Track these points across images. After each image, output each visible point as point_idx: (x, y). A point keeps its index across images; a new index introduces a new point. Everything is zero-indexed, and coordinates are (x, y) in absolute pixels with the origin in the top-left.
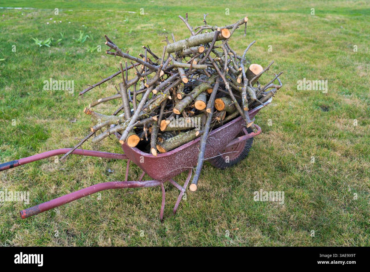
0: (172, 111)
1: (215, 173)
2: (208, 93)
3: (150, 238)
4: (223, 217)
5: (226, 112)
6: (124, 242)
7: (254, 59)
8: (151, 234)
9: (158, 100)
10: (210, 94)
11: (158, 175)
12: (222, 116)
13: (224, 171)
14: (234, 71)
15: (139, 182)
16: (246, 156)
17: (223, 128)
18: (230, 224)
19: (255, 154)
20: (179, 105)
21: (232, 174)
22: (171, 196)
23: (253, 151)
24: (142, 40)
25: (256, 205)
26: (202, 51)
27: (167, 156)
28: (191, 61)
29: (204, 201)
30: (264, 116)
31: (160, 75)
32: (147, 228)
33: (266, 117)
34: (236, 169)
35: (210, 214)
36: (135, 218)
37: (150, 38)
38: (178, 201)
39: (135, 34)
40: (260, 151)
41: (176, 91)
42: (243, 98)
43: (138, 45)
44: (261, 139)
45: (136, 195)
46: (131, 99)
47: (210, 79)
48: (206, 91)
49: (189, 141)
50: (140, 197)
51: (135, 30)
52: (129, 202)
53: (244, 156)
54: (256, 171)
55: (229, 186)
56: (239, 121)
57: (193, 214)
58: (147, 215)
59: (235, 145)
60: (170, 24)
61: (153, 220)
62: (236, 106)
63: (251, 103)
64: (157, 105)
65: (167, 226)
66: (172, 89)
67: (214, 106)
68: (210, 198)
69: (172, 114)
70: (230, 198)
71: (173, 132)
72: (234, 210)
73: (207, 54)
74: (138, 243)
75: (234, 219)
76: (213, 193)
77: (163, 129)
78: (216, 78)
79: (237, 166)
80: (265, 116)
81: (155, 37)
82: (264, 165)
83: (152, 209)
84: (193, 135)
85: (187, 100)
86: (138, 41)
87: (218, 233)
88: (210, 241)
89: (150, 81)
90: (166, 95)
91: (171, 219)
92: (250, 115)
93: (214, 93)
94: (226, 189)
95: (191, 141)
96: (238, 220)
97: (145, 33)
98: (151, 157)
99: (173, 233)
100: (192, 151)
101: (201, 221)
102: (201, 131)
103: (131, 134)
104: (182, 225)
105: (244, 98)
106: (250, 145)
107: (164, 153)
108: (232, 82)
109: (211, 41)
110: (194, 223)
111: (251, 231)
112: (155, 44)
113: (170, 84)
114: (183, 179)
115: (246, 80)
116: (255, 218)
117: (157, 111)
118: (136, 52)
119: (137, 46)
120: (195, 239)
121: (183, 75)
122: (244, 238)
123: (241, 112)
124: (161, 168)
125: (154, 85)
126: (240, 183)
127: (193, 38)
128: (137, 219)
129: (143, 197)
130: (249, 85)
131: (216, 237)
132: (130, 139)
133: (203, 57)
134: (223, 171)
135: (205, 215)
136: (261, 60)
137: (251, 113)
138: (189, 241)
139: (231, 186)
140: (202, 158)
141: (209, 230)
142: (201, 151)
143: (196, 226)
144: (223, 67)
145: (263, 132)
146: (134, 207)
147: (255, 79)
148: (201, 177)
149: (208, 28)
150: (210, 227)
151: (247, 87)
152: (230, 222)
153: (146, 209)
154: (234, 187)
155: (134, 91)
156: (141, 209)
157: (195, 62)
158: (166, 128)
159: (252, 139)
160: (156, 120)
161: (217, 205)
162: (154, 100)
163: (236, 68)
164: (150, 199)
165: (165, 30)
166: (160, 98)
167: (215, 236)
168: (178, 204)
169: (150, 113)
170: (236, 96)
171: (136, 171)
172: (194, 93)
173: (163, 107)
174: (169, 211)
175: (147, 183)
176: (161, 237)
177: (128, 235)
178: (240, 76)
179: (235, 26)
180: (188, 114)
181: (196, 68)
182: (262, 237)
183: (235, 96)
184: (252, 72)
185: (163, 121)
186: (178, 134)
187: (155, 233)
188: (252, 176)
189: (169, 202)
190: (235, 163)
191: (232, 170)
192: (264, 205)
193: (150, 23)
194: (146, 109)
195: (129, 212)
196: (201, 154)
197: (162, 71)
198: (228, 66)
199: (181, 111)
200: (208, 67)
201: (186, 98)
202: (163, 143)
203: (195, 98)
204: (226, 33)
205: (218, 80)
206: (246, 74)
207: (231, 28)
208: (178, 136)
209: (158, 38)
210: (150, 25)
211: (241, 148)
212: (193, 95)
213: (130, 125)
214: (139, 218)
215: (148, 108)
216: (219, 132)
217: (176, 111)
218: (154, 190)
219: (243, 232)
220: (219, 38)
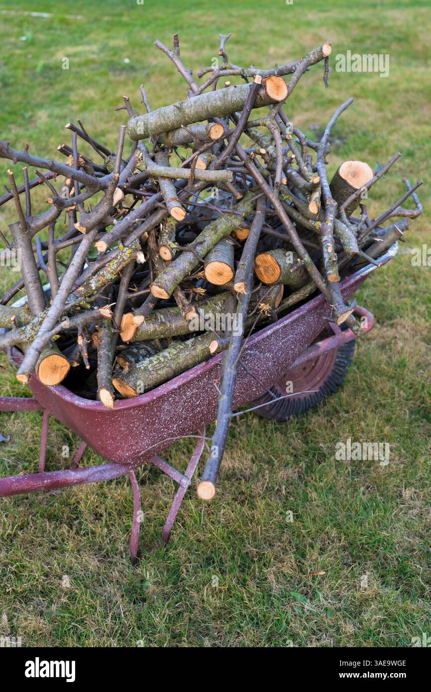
0: (148, 291)
1: (262, 434)
2: (238, 240)
3: (106, 608)
4: (286, 544)
5: (285, 286)
6: (42, 621)
7: (352, 132)
8: (110, 597)
9: (111, 264)
10: (243, 243)
11: (119, 452)
12: (275, 298)
13: (286, 426)
14: (301, 182)
15: (73, 473)
16: (338, 385)
17: (278, 327)
18: (303, 561)
19: (361, 380)
20: (166, 277)
21: (305, 433)
22: (156, 497)
23: (355, 372)
24: (70, 89)
25: (365, 509)
26: (219, 136)
27: (140, 406)
28: (192, 161)
29: (239, 506)
30: (380, 282)
31: (112, 200)
32: (98, 581)
33: (386, 284)
34: (314, 420)
35: (255, 539)
36: (69, 558)
37: (91, 83)
38: (173, 509)
39: (52, 74)
40: (373, 370)
41: (157, 238)
42: (325, 250)
43: (59, 103)
44: (374, 340)
45: (68, 497)
46: (42, 262)
47: (241, 204)
48: (233, 235)
49: (195, 364)
50: (78, 503)
51: (52, 61)
52: (51, 518)
53: (333, 386)
54: (363, 423)
55: (298, 465)
56: (317, 308)
57: (210, 539)
58: (97, 547)
59: (309, 361)
60: (141, 46)
61: (114, 560)
62: (309, 270)
63: (345, 259)
64: (109, 276)
65: (149, 573)
66: (146, 233)
67: (255, 274)
68: (253, 497)
69: (149, 298)
70: (301, 496)
71: (153, 343)
72: (311, 526)
73: (232, 143)
74: (76, 622)
75: (313, 547)
76: (259, 484)
77: (127, 337)
78: (256, 200)
79: (317, 412)
80: (382, 279)
81: (102, 81)
82: (384, 406)
83: (110, 531)
84: (203, 347)
85: (185, 262)
86: (59, 93)
87: (274, 585)
88: (255, 608)
89: (89, 218)
90: (130, 251)
91: (157, 555)
92: (342, 292)
93: (252, 237)
94: (290, 472)
95: (200, 362)
96: (322, 550)
97: (78, 69)
98: (99, 408)
99: (163, 590)
100: (204, 388)
101: (233, 558)
102: (223, 341)
103: (48, 353)
104: (184, 570)
105: (329, 250)
106: (347, 358)
107: (133, 397)
108: (296, 208)
109: (240, 109)
110: (214, 562)
111: (353, 576)
112: (103, 99)
113: (140, 223)
114: (185, 450)
115: (331, 203)
116: (363, 544)
117: (111, 291)
118: (57, 121)
119: (57, 106)
120: (218, 603)
121: (173, 199)
122: (337, 596)
123: (322, 285)
124: (128, 435)
125: (101, 227)
126: (325, 456)
127: (195, 102)
128: (74, 560)
129: (86, 503)
130: (338, 216)
131: (270, 595)
132: (44, 365)
133: (223, 148)
134: (284, 426)
135: (242, 540)
136: (372, 135)
137: (347, 285)
138: (204, 608)
139: (303, 464)
140: (227, 412)
141: (252, 579)
142: (223, 393)
143: (220, 569)
144: (272, 171)
145: (378, 322)
146: (65, 528)
147: (355, 200)
148: (228, 445)
149: (231, 71)
150: (254, 571)
151: (334, 223)
152: (303, 556)
153: (93, 533)
154: (310, 468)
155: (50, 242)
156: (82, 532)
157: (201, 164)
158: (136, 334)
159: (351, 343)
160: (110, 316)
161: (271, 514)
162: (102, 263)
163: (307, 173)
164: (103, 507)
165: (127, 61)
166: (116, 258)
167: (267, 594)
168: (174, 517)
169: (93, 299)
170: (308, 243)
171: (66, 436)
172: (201, 243)
173: (125, 280)
174: (152, 535)
175: (93, 474)
176: (134, 603)
177: (52, 602)
178: (317, 195)
179: (300, 67)
180: (187, 296)
181: (205, 180)
182: (381, 592)
183: (305, 246)
184: (345, 182)
185: (127, 317)
186: (166, 347)
187: (118, 595)
188: (353, 435)
189: (152, 513)
190: (311, 405)
191: (304, 424)
192: (385, 510)
193: (89, 44)
194: (81, 289)
195: (53, 542)
196: (224, 400)
197: (117, 189)
198: (285, 170)
199: (170, 292)
200: (235, 174)
201: (182, 257)
202: (130, 373)
203: (205, 257)
204: (278, 87)
205: (261, 206)
206: (332, 187)
207: (291, 72)
208: (166, 353)
209: (110, 82)
210: (89, 50)
211: (326, 365)
212: (198, 248)
213: (43, 334)
214: (76, 558)
215: (88, 286)
216: (268, 337)
217: (158, 291)
218: (114, 483)
219: (334, 582)
220: (258, 101)
